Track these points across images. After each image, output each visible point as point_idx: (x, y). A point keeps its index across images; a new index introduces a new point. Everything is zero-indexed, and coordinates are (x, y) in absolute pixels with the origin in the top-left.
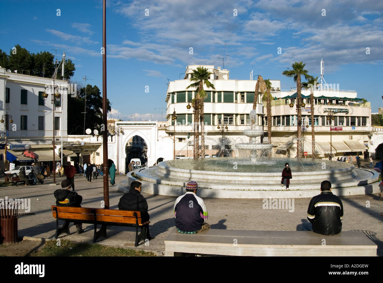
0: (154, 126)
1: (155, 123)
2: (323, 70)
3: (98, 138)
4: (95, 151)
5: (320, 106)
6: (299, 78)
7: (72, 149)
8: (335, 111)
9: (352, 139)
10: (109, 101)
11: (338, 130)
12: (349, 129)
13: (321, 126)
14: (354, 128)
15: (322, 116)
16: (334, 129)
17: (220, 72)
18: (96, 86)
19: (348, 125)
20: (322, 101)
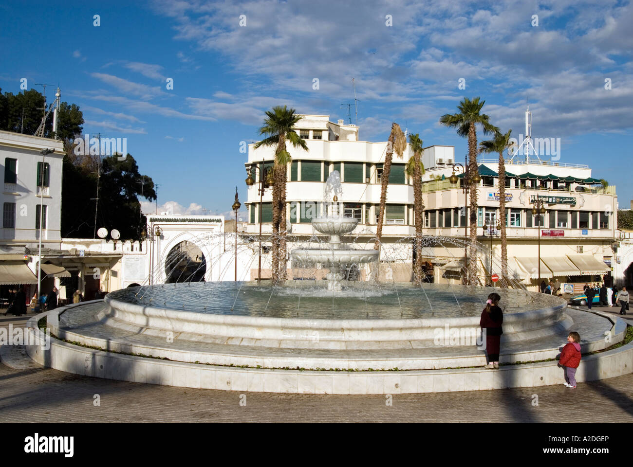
0: (218, 223)
1: (220, 219)
2: (529, 128)
3: (115, 244)
4: (109, 268)
5: (522, 191)
6: (472, 129)
7: (63, 264)
8: (550, 201)
9: (581, 251)
10: (153, 180)
11: (556, 235)
12: (577, 233)
13: (524, 228)
14: (586, 233)
15: (526, 210)
16: (549, 234)
17: (343, 128)
18: (131, 154)
19: (574, 226)
20: (528, 183)
